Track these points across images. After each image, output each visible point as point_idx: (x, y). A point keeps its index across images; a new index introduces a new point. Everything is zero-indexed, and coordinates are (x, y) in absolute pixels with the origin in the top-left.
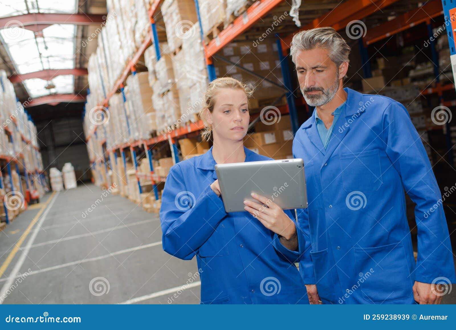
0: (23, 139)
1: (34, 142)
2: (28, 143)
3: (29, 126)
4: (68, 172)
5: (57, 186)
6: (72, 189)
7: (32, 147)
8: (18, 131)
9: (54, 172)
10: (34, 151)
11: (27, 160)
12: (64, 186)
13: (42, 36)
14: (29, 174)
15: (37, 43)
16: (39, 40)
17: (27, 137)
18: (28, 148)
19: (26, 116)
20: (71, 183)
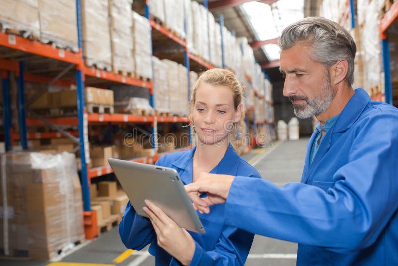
0: (256, 94)
1: (268, 98)
2: (261, 98)
3: (264, 84)
4: (293, 125)
5: (282, 137)
6: (294, 141)
7: (265, 101)
8: (252, 87)
9: (281, 124)
10: (266, 105)
11: (257, 112)
12: (288, 137)
13: (276, 8)
14: (258, 124)
15: (273, 15)
16: (275, 11)
17: (261, 93)
18: (261, 102)
19: (262, 75)
20: (294, 135)
